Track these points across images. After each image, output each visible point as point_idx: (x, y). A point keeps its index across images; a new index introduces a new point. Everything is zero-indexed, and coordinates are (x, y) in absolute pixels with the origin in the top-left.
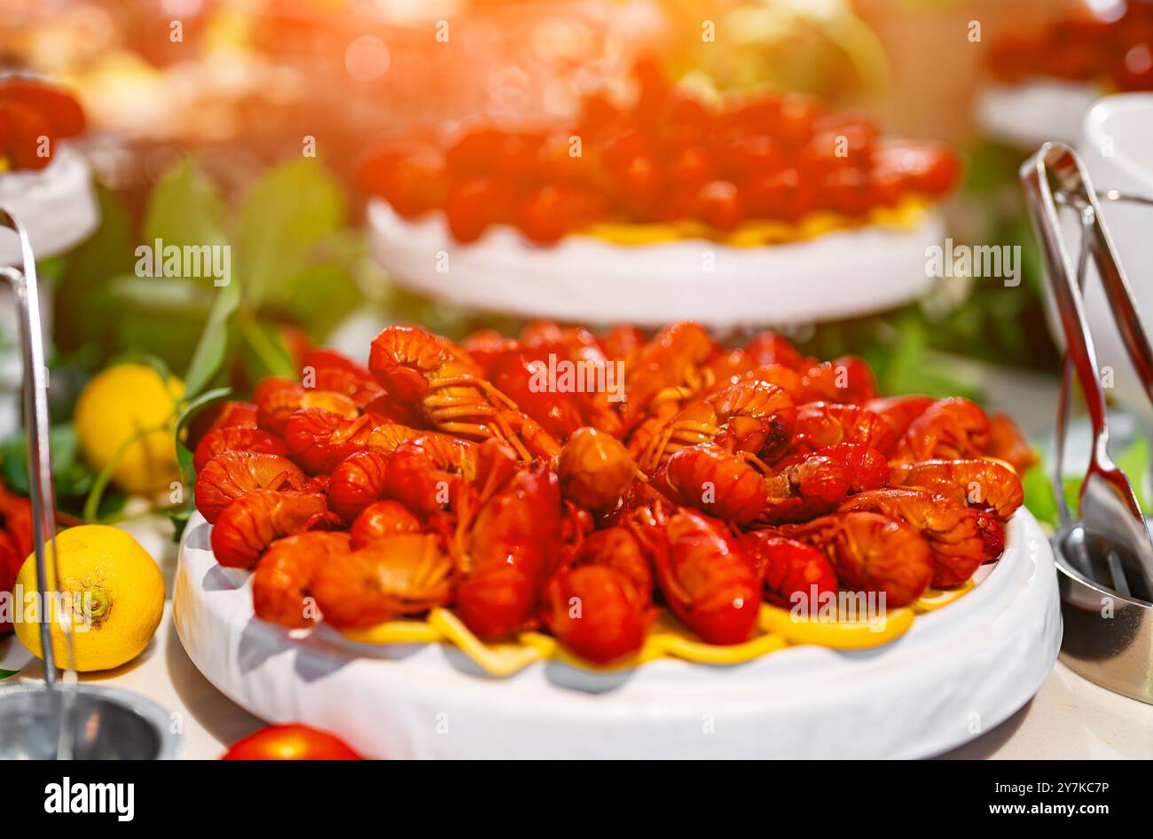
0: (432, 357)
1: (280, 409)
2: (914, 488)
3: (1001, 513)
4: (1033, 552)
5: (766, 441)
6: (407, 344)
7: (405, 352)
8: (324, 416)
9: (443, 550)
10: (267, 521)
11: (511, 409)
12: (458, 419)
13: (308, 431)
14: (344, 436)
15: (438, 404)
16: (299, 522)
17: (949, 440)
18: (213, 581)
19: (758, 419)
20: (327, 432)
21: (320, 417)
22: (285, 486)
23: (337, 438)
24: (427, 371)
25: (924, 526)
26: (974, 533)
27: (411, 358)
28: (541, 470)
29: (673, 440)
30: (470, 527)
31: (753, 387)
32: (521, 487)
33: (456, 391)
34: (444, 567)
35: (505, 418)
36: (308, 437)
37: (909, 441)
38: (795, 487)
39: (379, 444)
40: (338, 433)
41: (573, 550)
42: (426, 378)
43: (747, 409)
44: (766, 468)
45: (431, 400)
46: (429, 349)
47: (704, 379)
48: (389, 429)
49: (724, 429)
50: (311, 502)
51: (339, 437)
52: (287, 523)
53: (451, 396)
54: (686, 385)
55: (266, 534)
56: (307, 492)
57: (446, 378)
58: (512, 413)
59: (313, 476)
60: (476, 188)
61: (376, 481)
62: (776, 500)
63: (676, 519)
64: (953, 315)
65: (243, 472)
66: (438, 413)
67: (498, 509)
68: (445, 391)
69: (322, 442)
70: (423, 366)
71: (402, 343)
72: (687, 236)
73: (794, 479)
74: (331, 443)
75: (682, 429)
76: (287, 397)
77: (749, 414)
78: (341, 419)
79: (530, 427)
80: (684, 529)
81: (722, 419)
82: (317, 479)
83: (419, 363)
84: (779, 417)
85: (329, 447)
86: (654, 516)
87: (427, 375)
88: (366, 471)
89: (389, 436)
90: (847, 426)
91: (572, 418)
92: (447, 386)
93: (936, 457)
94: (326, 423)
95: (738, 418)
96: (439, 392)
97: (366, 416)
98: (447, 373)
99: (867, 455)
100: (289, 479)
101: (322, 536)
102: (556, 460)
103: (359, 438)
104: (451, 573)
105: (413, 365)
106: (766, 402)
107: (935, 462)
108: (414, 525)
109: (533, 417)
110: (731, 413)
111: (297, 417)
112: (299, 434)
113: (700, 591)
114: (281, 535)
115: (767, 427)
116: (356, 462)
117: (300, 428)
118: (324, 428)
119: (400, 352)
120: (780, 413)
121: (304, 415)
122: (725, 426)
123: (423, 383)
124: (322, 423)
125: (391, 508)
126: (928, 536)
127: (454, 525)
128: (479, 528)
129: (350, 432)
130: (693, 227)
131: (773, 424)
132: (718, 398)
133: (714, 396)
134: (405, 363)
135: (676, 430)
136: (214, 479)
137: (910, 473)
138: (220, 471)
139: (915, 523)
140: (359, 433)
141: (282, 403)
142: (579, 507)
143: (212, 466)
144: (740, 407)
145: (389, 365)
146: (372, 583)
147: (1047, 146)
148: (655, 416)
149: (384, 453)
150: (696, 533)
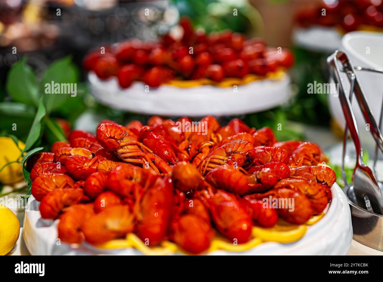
0: (120, 135)
1: (63, 155)
2: (299, 177)
3: (329, 185)
4: (341, 198)
5: (245, 162)
6: (111, 130)
7: (110, 133)
8: (80, 158)
9: (131, 211)
10: (61, 201)
11: (150, 153)
12: (131, 157)
13: (74, 164)
14: (88, 165)
15: (124, 152)
16: (74, 201)
17: (307, 158)
18: (40, 224)
19: (242, 154)
20: (82, 164)
21: (79, 158)
22: (67, 186)
23: (85, 166)
24: (119, 140)
25: (306, 193)
26: (324, 195)
27: (113, 135)
28: (165, 178)
29: (210, 162)
30: (141, 201)
31: (239, 142)
32: (159, 185)
33: (129, 147)
34: (131, 218)
35: (148, 156)
36: (75, 166)
37: (293, 158)
38: (259, 180)
39: (102, 168)
40: (86, 164)
41: (180, 209)
42: (118, 143)
43: (238, 150)
44: (246, 172)
45: (120, 151)
46: (119, 132)
47: (218, 137)
48: (105, 162)
49: (230, 158)
50: (78, 192)
51: (86, 166)
52: (69, 202)
53: (128, 149)
54: (211, 140)
55: (61, 206)
56: (75, 188)
57: (126, 142)
58: (151, 154)
59: (77, 181)
60: (128, 68)
61: (102, 183)
62: (252, 185)
63: (217, 195)
64: (291, 107)
65: (50, 181)
66: (123, 155)
67: (151, 195)
68: (126, 147)
69: (80, 168)
70: (117, 138)
71: (109, 130)
72: (204, 84)
73: (258, 177)
74: (83, 168)
75: (213, 158)
76: (65, 150)
77: (239, 152)
78: (86, 158)
79: (158, 159)
80: (220, 199)
81: (228, 154)
82: (79, 182)
83: (116, 137)
84: (249, 153)
85: (83, 170)
86: (209, 193)
87: (119, 141)
88: (98, 180)
89: (105, 165)
90: (273, 155)
91: (172, 155)
92: (126, 145)
93: (303, 164)
94: (81, 161)
95: (235, 154)
96: (124, 148)
97: (96, 157)
98: (126, 140)
99: (282, 166)
100: (69, 183)
101: (83, 207)
102: (170, 173)
103: (94, 166)
104: (135, 220)
105: (113, 138)
106: (245, 148)
107: (304, 167)
108: (118, 201)
109: (158, 155)
110: (232, 152)
111: (70, 159)
112: (71, 165)
113: (230, 223)
114: (67, 206)
115: (245, 157)
116: (94, 176)
117: (71, 163)
118: (81, 163)
119: (108, 133)
120: (250, 151)
121: (72, 158)
122: (230, 157)
123: (118, 145)
124: (80, 161)
125: (109, 194)
126: (309, 197)
127: (134, 200)
128: (145, 202)
129: (90, 164)
130: (206, 81)
131: (247, 156)
132: (226, 146)
133: (224, 145)
134: (110, 137)
135: (211, 159)
136: (39, 184)
137: (296, 171)
138: (41, 181)
139: (303, 191)
140: (94, 164)
141: (64, 153)
142: (181, 191)
143: (38, 179)
144: (235, 150)
145: (104, 138)
146: (105, 227)
147: (337, 51)
148: (202, 152)
149: (104, 172)
150: (225, 201)
